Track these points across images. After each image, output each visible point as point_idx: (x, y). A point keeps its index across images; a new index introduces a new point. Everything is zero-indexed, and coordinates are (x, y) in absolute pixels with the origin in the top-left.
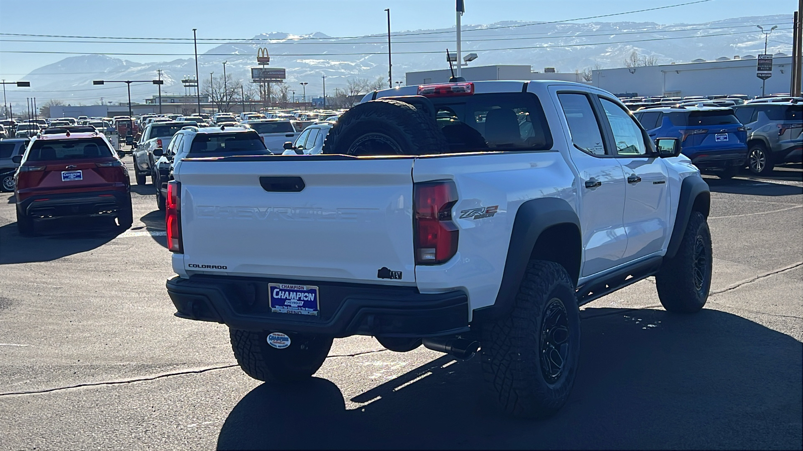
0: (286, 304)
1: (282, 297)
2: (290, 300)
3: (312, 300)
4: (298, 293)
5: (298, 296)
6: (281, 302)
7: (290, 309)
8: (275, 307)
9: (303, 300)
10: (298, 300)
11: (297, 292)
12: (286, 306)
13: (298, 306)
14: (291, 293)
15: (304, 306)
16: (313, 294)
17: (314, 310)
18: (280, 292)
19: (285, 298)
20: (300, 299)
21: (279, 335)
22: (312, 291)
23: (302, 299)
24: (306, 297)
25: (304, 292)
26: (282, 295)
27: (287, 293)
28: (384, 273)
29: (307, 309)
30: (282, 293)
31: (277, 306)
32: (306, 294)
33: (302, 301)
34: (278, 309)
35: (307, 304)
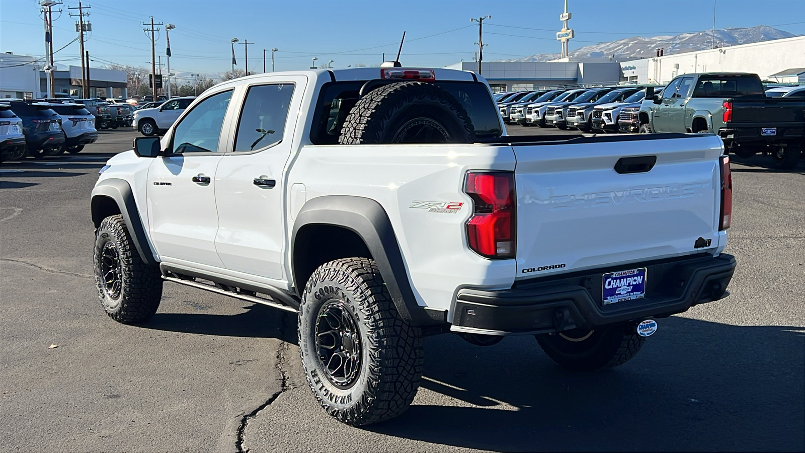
0: (617, 293)
1: (614, 287)
2: (620, 287)
3: (640, 283)
4: (628, 279)
5: (628, 282)
6: (612, 292)
7: (620, 297)
8: (607, 299)
9: (633, 285)
10: (627, 286)
11: (627, 277)
12: (617, 294)
13: (627, 292)
14: (622, 280)
15: (632, 291)
16: (642, 277)
17: (641, 293)
18: (612, 281)
19: (616, 287)
20: (629, 285)
21: (647, 322)
22: (641, 273)
23: (631, 284)
24: (635, 281)
25: (634, 276)
26: (614, 284)
27: (618, 280)
28: (700, 243)
29: (634, 293)
30: (613, 282)
31: (608, 298)
32: (636, 278)
33: (631, 286)
34: (610, 300)
35: (636, 288)
